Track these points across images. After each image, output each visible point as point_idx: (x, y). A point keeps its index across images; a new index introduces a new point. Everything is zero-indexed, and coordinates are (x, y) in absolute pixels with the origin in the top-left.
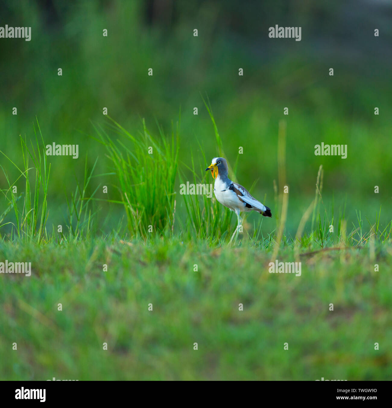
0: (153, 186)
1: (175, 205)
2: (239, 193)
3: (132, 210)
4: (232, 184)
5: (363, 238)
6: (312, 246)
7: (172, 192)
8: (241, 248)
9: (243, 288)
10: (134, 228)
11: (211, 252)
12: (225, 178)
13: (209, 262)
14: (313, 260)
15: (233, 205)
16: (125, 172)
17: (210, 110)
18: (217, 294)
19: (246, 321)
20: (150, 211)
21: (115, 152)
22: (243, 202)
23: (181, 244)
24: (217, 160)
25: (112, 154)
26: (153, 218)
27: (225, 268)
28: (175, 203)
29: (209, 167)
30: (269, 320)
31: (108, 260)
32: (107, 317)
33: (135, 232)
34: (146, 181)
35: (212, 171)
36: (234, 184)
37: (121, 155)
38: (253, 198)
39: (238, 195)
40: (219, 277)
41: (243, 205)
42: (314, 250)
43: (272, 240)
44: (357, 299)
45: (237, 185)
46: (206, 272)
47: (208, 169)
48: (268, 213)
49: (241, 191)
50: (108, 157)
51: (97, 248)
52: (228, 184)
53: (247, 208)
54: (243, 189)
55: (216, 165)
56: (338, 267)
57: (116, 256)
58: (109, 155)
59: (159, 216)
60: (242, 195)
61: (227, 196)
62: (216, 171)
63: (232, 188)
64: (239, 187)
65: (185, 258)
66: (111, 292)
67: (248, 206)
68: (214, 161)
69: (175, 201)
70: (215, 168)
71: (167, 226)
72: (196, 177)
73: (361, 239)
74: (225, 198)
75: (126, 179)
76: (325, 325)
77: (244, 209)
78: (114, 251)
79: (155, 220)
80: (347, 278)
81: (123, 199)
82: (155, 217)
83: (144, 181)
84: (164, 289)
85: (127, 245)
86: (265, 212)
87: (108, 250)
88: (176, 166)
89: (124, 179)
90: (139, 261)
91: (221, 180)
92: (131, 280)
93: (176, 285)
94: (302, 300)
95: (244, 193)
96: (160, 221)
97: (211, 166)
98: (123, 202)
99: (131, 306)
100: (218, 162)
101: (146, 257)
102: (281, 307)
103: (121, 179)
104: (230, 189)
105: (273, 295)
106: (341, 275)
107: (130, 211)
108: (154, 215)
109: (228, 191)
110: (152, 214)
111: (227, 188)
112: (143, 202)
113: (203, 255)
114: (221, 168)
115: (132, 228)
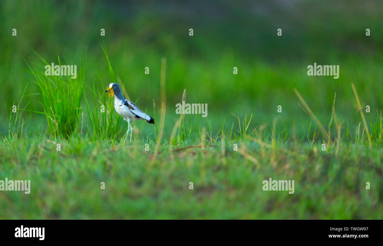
0: (66, 103)
1: (83, 115)
2: (130, 107)
3: (51, 119)
4: (127, 102)
5: (213, 139)
6: (178, 145)
7: (79, 107)
8: (131, 146)
9: (135, 173)
10: (53, 132)
11: (111, 149)
12: (120, 97)
13: (110, 156)
14: (183, 154)
15: (127, 116)
16: (47, 92)
17: (105, 51)
18: (117, 177)
19: (140, 196)
20: (64, 120)
21: (40, 78)
22: (134, 114)
23: (90, 143)
24: (113, 84)
25: (38, 80)
26: (66, 125)
27: (122, 160)
28: (83, 114)
29: (108, 90)
30: (155, 196)
31: (41, 153)
32: (45, 193)
33: (53, 134)
34: (61, 99)
35: (109, 92)
36: (128, 102)
37: (44, 81)
38: (141, 111)
39: (131, 109)
40: (119, 166)
41: (133, 116)
42: (180, 148)
43: (149, 140)
44: (215, 182)
45: (130, 102)
46: (109, 163)
47: (107, 91)
48: (152, 121)
49: (133, 106)
50: (35, 82)
51: (33, 145)
52: (123, 101)
53: (137, 118)
54: (134, 105)
55: (112, 88)
56: (200, 159)
57: (46, 151)
58: (36, 80)
59: (70, 123)
60: (133, 109)
61: (123, 109)
62: (112, 93)
63: (126, 104)
64: (132, 103)
65: (94, 153)
66: (45, 175)
67: (137, 117)
68: (111, 86)
69: (83, 113)
70: (111, 90)
71: (76, 130)
72: (96, 96)
73: (211, 140)
74: (121, 111)
75: (48, 97)
76: (193, 199)
77: (134, 119)
78: (45, 148)
79: (67, 126)
80: (207, 167)
81: (45, 111)
82: (67, 125)
83: (60, 99)
84: (81, 174)
85: (52, 143)
86: (150, 120)
87: (39, 146)
88: (82, 89)
89: (46, 97)
90: (62, 155)
91: (118, 99)
92: (57, 168)
93: (89, 171)
94: (177, 182)
95: (135, 108)
96: (70, 127)
97: (109, 89)
98: (45, 113)
99: (60, 185)
100: (113, 86)
101: (66, 151)
102: (163, 187)
103: (44, 98)
104: (124, 105)
105: (156, 179)
106: (203, 164)
107: (50, 120)
108: (67, 123)
109: (124, 106)
110: (65, 122)
111: (123, 104)
112: (59, 114)
113: (106, 150)
114: (117, 90)
115: (51, 131)
